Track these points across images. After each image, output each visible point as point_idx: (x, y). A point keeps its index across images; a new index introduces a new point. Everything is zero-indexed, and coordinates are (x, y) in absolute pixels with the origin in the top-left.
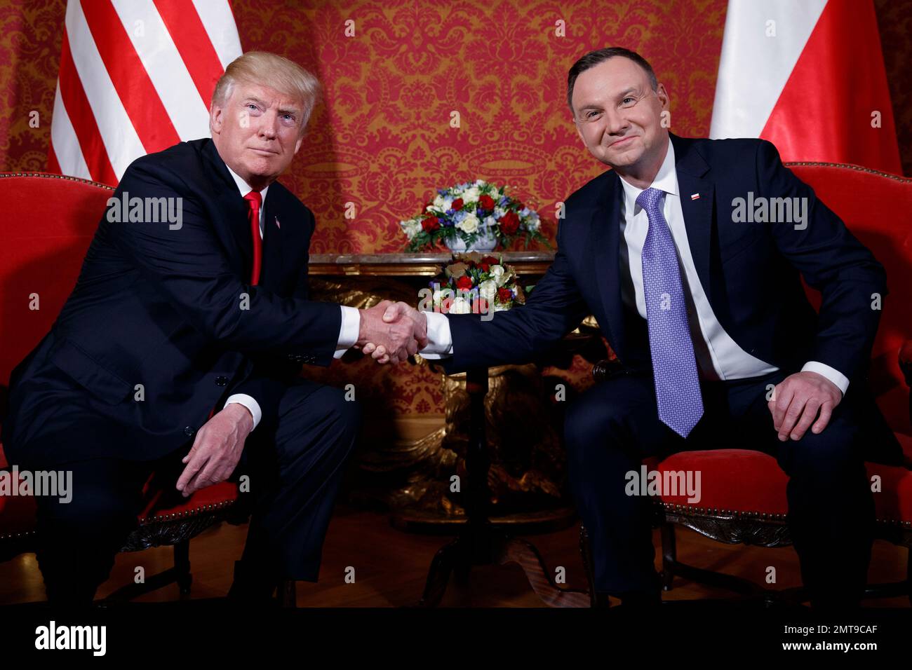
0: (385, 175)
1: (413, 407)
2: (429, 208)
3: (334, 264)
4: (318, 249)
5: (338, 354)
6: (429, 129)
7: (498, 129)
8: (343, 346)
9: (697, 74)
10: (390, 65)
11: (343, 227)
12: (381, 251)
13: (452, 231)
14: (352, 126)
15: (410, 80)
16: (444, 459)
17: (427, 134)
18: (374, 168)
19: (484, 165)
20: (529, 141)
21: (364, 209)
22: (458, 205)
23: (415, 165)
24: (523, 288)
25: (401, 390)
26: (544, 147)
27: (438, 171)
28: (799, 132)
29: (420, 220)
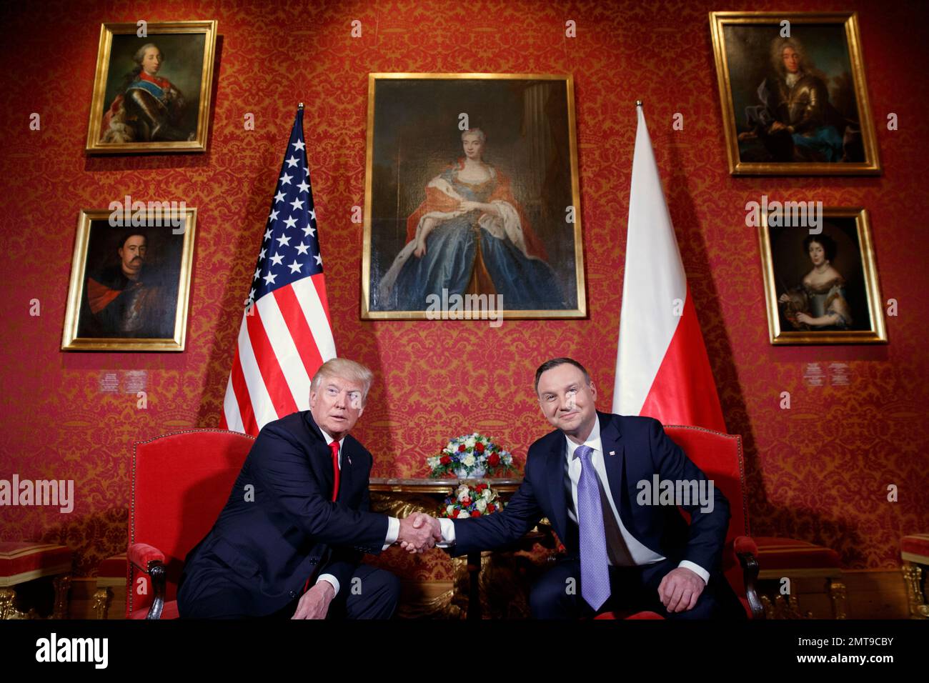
0: (418, 429)
1: (432, 575)
2: (445, 450)
3: (386, 485)
4: (376, 474)
5: (385, 547)
6: (445, 401)
7: (486, 401)
8: (388, 543)
9: (604, 370)
10: (423, 364)
11: (392, 461)
12: (414, 476)
13: (458, 464)
14: (399, 400)
15: (434, 372)
16: (452, 611)
17: (444, 404)
18: (412, 424)
19: (478, 423)
20: (505, 409)
21: (405, 449)
22: (462, 449)
23: (436, 423)
24: (503, 503)
25: (425, 564)
26: (514, 412)
27: (450, 427)
28: (665, 406)
29: (439, 457)
